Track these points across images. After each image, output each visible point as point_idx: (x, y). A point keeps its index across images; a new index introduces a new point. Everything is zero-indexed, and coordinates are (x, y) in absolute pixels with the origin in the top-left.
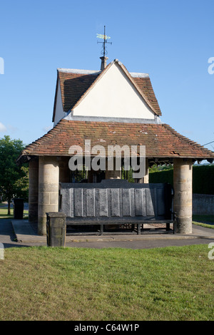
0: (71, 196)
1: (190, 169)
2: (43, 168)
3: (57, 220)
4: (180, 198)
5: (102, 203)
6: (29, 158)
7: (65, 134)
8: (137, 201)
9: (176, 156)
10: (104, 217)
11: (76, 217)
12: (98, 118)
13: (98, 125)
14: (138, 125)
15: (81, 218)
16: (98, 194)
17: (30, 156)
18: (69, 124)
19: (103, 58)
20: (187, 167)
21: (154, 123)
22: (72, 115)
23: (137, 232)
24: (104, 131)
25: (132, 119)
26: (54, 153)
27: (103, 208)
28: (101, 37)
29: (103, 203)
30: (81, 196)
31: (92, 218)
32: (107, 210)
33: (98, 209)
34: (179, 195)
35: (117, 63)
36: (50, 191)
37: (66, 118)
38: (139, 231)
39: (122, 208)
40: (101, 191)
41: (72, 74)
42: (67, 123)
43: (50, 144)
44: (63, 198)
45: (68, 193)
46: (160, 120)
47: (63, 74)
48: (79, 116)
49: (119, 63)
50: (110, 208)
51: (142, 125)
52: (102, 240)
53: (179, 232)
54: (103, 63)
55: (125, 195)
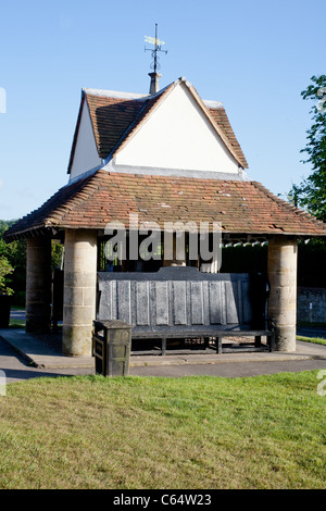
0: (113, 292)
1: (294, 251)
3: (117, 333)
4: (279, 297)
5: (159, 304)
6: (54, 232)
7: (106, 194)
8: (212, 301)
9: (278, 231)
10: (163, 326)
12: (153, 169)
13: (154, 181)
14: (215, 183)
16: (154, 290)
17: (57, 229)
18: (111, 177)
19: (153, 76)
20: (291, 248)
21: (239, 179)
22: (114, 163)
23: (217, 350)
24: (165, 190)
25: (205, 172)
27: (162, 312)
28: (151, 41)
29: (162, 305)
30: (127, 293)
31: (146, 327)
32: (167, 314)
33: (154, 315)
34: (279, 292)
35: (183, 83)
36: (85, 285)
37: (105, 169)
38: (220, 349)
39: (189, 312)
40: (159, 285)
41: (106, 99)
42: (107, 176)
43: (87, 210)
44: (103, 295)
45: (108, 288)
46: (246, 176)
47: (93, 97)
48: (124, 166)
49: (187, 84)
50: (173, 312)
51: (220, 182)
52: (168, 363)
53: (277, 349)
54: (153, 82)
55: (194, 291)
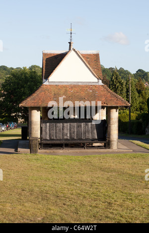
1: (117, 111)
2: (31, 113)
3: (33, 141)
5: (65, 131)
6: (23, 108)
7: (43, 93)
8: (86, 130)
10: (67, 140)
11: (51, 139)
12: (63, 82)
13: (63, 87)
14: (87, 86)
15: (53, 140)
16: (63, 126)
20: (114, 110)
21: (97, 84)
22: (48, 81)
23: (84, 148)
24: (66, 90)
25: (84, 82)
26: (36, 105)
29: (67, 131)
30: (53, 128)
31: (60, 140)
32: (68, 135)
33: (63, 135)
35: (74, 50)
36: (35, 125)
37: (45, 83)
38: (86, 147)
39: (77, 134)
41: (51, 54)
42: (45, 87)
44: (44, 128)
45: (46, 125)
47: (46, 54)
48: (52, 82)
50: (70, 134)
51: (89, 86)
52: (62, 152)
55: (79, 127)
